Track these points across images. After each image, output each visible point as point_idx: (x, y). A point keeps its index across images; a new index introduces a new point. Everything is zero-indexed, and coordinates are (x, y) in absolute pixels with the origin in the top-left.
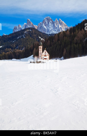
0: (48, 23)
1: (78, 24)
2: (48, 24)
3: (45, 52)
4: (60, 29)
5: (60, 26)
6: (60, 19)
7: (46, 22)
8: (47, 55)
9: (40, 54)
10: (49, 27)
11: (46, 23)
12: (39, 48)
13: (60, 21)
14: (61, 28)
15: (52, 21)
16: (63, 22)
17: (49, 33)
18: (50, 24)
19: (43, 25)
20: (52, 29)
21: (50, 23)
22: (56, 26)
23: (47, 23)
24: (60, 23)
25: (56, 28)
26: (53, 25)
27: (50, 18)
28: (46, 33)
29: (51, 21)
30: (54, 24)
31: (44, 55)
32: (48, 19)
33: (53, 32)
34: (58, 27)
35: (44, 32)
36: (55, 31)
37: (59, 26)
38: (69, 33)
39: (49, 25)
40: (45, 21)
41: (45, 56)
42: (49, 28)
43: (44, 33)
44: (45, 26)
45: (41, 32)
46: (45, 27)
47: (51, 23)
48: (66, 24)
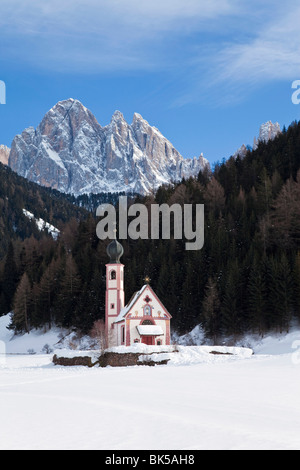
0: (72, 134)
1: (261, 144)
2: (72, 139)
3: (147, 299)
4: (141, 170)
5: (138, 155)
6: (137, 115)
7: (61, 127)
8: (155, 314)
9: (114, 311)
10: (77, 157)
11: (57, 132)
12: (109, 275)
13: (139, 124)
14: (143, 163)
15: (95, 126)
16: (155, 130)
17: (77, 190)
18: (82, 140)
19: (45, 144)
20: (94, 170)
21: (81, 134)
22: (118, 154)
23: (65, 134)
24: (136, 137)
25: (119, 162)
26: (97, 147)
27: (79, 106)
28: (62, 189)
29: (87, 126)
30: (105, 139)
31: (141, 314)
32: (68, 113)
33: (102, 183)
34: (130, 157)
35: (47, 185)
36: (113, 177)
37: (132, 152)
38: (220, 189)
39: (76, 146)
40: (53, 123)
41: (148, 321)
42: (76, 162)
43: (49, 190)
44: (56, 149)
45: (34, 186)
46: (54, 156)
47: (86, 132)
48: (169, 145)
